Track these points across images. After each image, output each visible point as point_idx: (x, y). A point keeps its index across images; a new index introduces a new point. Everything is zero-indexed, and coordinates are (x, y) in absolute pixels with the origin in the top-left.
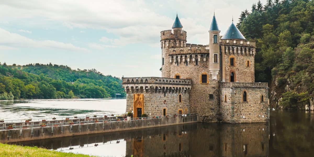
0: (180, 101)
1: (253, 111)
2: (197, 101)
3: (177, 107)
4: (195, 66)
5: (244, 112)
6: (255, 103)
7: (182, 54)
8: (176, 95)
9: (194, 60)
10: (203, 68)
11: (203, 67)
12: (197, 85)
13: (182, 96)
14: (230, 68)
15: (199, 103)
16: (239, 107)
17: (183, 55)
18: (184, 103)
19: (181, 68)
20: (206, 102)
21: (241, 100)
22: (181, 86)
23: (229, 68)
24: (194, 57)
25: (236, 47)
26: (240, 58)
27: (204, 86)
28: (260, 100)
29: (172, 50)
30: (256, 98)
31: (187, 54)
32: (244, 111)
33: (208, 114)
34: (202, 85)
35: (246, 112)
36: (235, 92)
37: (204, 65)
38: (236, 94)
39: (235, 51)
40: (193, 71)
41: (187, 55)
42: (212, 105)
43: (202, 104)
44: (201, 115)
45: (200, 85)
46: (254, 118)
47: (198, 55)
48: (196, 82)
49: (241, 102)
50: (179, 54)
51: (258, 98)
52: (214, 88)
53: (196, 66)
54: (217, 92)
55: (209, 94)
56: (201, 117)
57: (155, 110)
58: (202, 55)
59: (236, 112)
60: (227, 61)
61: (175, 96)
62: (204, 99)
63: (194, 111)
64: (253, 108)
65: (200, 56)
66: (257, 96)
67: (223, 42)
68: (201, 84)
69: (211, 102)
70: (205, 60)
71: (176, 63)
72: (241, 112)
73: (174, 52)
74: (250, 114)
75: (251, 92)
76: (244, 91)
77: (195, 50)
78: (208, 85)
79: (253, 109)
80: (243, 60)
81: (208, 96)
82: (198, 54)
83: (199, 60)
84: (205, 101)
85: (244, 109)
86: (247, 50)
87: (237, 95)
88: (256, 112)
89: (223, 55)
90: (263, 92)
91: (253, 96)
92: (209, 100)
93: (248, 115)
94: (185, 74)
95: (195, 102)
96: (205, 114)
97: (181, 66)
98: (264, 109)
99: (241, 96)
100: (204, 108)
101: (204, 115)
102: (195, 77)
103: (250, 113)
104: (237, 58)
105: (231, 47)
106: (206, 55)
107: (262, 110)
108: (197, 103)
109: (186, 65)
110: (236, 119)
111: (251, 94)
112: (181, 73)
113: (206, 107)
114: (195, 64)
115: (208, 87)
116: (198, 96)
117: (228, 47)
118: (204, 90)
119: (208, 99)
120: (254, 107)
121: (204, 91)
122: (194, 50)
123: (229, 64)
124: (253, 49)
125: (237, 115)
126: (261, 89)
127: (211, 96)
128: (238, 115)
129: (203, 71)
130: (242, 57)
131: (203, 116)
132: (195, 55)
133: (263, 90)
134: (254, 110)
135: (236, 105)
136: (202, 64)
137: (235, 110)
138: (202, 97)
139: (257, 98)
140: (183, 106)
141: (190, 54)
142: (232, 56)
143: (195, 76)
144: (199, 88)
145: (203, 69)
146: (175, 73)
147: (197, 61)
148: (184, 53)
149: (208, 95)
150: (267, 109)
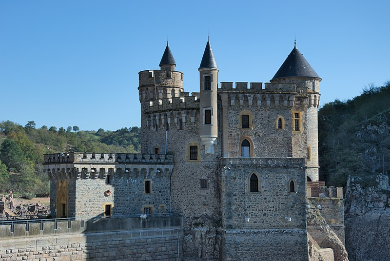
0: (148, 191)
1: (272, 209)
2: (182, 191)
3: (138, 202)
4: (178, 130)
5: (253, 210)
6: (278, 195)
8: (137, 181)
9: (176, 120)
10: (191, 133)
11: (192, 131)
13: (152, 182)
14: (241, 133)
16: (242, 201)
17: (161, 112)
18: (159, 195)
19: (160, 135)
20: (195, 193)
21: (247, 189)
22: (146, 166)
23: (239, 133)
24: (176, 115)
25: (252, 96)
26: (262, 114)
27: (193, 165)
28: (288, 189)
30: (278, 186)
31: (166, 111)
32: (253, 208)
33: (198, 214)
34: (190, 164)
35: (256, 210)
36: (233, 175)
37: (192, 129)
38: (235, 178)
39: (250, 102)
42: (206, 198)
43: (190, 197)
44: (188, 215)
45: (187, 164)
46: (274, 221)
47: (183, 112)
48: (180, 159)
49: (246, 191)
50: (157, 112)
51: (282, 186)
52: (208, 167)
53: (180, 131)
54: (214, 176)
55: (200, 180)
56: (187, 219)
57: (84, 206)
58: (189, 111)
59: (236, 210)
60: (235, 120)
61: (134, 183)
62: (192, 187)
63: (177, 209)
64: (271, 204)
65: (184, 113)
66: (282, 182)
67: (225, 88)
68: (188, 162)
69: (203, 193)
70: (193, 119)
71: (154, 127)
72: (245, 210)
73: (152, 108)
74: (265, 214)
75: (266, 174)
76: (252, 173)
78: (200, 163)
79: (272, 206)
80: (269, 117)
81: (199, 183)
82: (182, 109)
83: (184, 121)
84: (195, 191)
85: (252, 206)
86: (277, 98)
87: (238, 181)
88: (278, 211)
89: (225, 110)
90: (293, 174)
91: (271, 182)
92: (200, 189)
93: (262, 217)
95: (179, 193)
96: (194, 214)
97: (161, 132)
98: (295, 206)
99: (247, 182)
100: (193, 203)
101: (193, 216)
102: (178, 150)
103: (266, 212)
104: (256, 114)
105: (240, 95)
106: (195, 111)
107: (292, 207)
108: (182, 194)
109: (167, 129)
110: (235, 222)
111: (266, 178)
112: (161, 143)
114: (179, 127)
115: (199, 167)
116: (183, 183)
117: (235, 96)
119: (198, 187)
120: (273, 201)
121: (193, 174)
123: (240, 125)
124: (289, 97)
125: (239, 215)
126: (289, 170)
127: (204, 183)
128: (241, 216)
129: (192, 138)
130: (266, 113)
131: (191, 217)
132: (177, 112)
133: (294, 170)
134: (274, 207)
135: (234, 197)
136: (190, 128)
137: (233, 207)
138: (190, 184)
139: (280, 185)
140: (156, 199)
141: (170, 110)
142: (245, 112)
143: (178, 148)
144: (184, 170)
145: (191, 135)
147: (181, 121)
150: (303, 206)
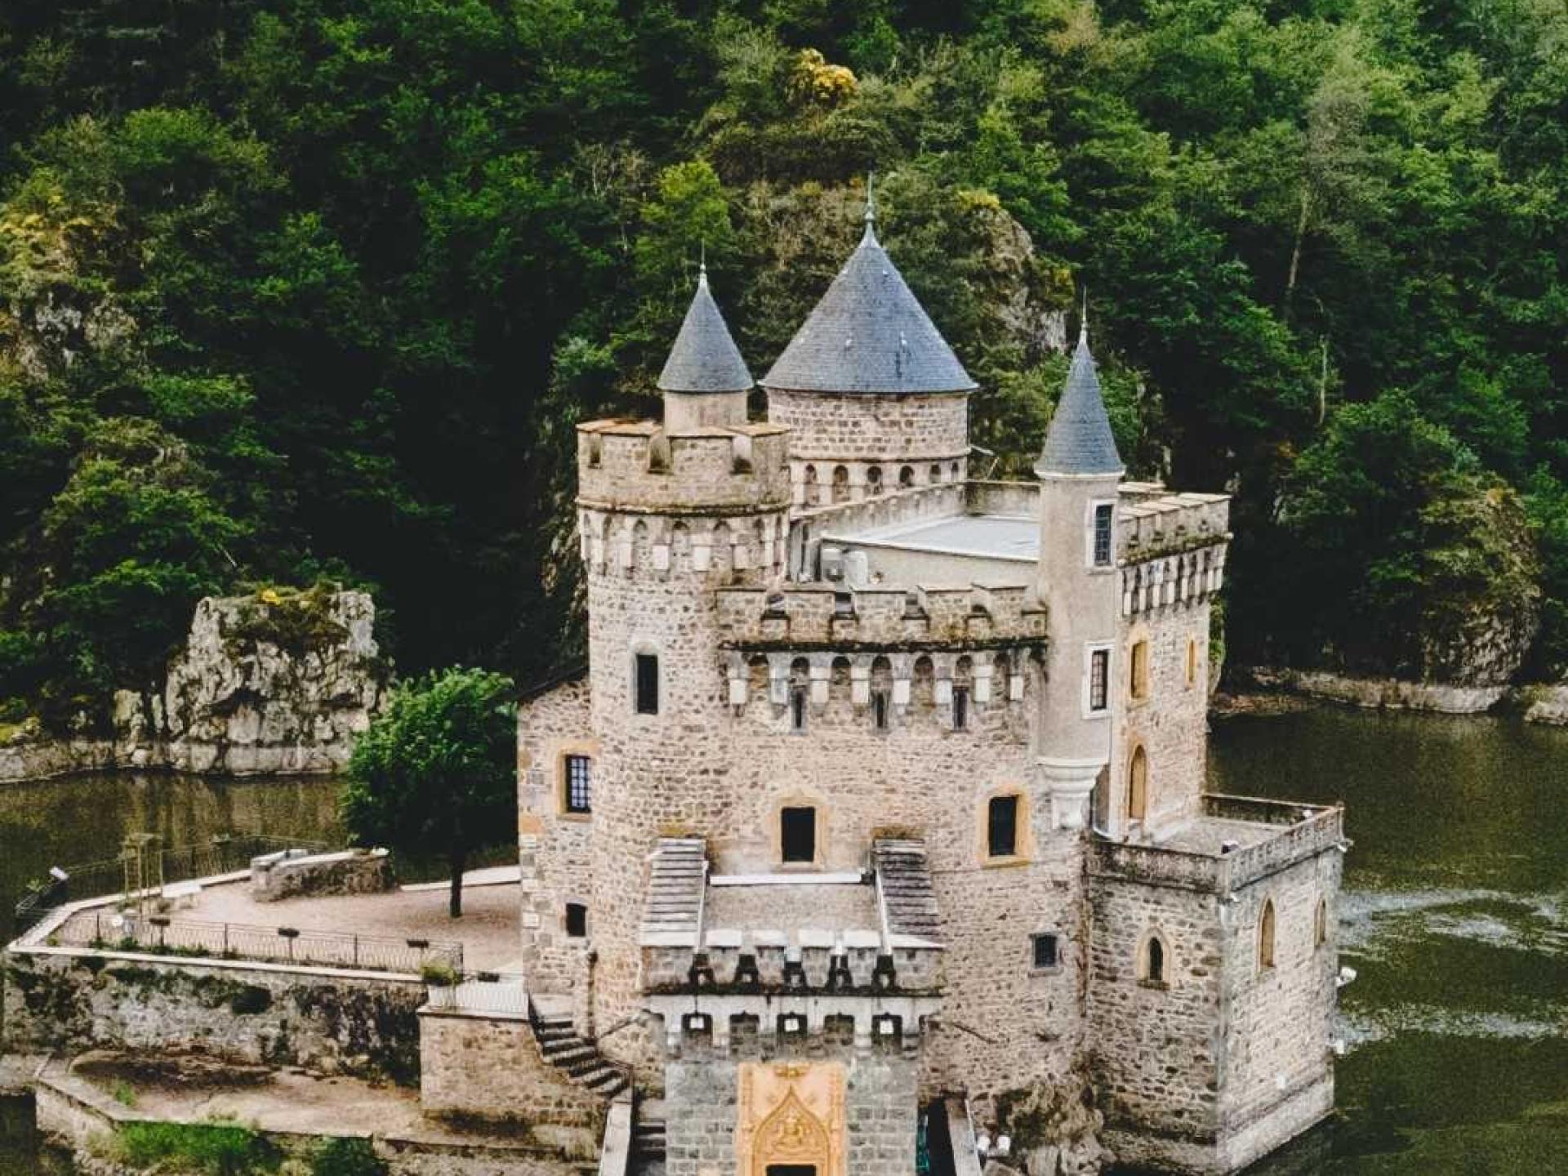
1: (1288, 1020)
2: (961, 993)
4: (946, 735)
5: (1259, 1039)
6: (1299, 966)
7: (847, 646)
9: (944, 693)
10: (999, 745)
11: (1002, 738)
12: (959, 878)
15: (969, 1005)
16: (1245, 1011)
17: (852, 650)
19: (825, 748)
20: (1011, 996)
21: (1255, 965)
24: (947, 670)
27: (1004, 878)
29: (749, 602)
30: (1301, 929)
31: (896, 648)
32: (1261, 1031)
33: (1021, 1079)
34: (991, 874)
35: (1265, 1034)
36: (1234, 921)
37: (1005, 726)
38: (1237, 932)
40: (931, 775)
41: (890, 656)
42: (1051, 1008)
43: (992, 1013)
44: (980, 1087)
45: (981, 876)
46: (1289, 1063)
47: (979, 657)
48: (952, 860)
49: (1252, 973)
50: (818, 646)
52: (1061, 886)
53: (956, 736)
55: (1031, 936)
58: (1004, 651)
62: (1000, 973)
63: (934, 1070)
64: (1288, 1002)
65: (987, 662)
68: (985, 868)
69: (1041, 992)
70: (1018, 686)
71: (782, 712)
73: (776, 630)
74: (1276, 1044)
76: (1266, 900)
77: (955, 615)
78: (1030, 870)
81: (1027, 951)
82: (980, 646)
83: (983, 691)
84: (1009, 986)
85: (1258, 1022)
87: (1242, 938)
88: (1296, 1023)
91: (1290, 920)
92: (1031, 976)
93: (1272, 1054)
94: (870, 800)
96: (1005, 1077)
97: (827, 734)
99: (1256, 936)
100: (1002, 1035)
101: (999, 1087)
102: (943, 820)
106: (1030, 650)
107: (1317, 996)
108: (959, 1006)
109: (873, 725)
111: (1284, 909)
112: (833, 790)
113: (1012, 1030)
114: (947, 719)
115: (1026, 886)
116: (965, 959)
118: (1003, 911)
119: (1023, 967)
120: (1290, 990)
121: (1003, 917)
122: (945, 617)
127: (1045, 949)
128: (1240, 1070)
129: (1002, 767)
131: (992, 1092)
132: (955, 657)
134: (1290, 1010)
135: (1233, 1006)
136: (998, 723)
138: (991, 959)
141: (913, 646)
143: (946, 813)
144: (971, 902)
145: (999, 754)
146: (777, 785)
147: (961, 696)
148: (867, 637)
149: (1030, 944)
